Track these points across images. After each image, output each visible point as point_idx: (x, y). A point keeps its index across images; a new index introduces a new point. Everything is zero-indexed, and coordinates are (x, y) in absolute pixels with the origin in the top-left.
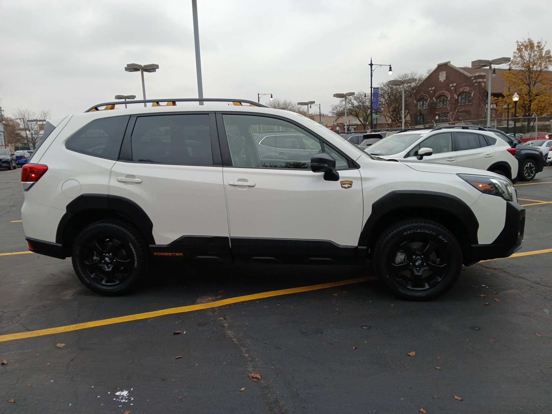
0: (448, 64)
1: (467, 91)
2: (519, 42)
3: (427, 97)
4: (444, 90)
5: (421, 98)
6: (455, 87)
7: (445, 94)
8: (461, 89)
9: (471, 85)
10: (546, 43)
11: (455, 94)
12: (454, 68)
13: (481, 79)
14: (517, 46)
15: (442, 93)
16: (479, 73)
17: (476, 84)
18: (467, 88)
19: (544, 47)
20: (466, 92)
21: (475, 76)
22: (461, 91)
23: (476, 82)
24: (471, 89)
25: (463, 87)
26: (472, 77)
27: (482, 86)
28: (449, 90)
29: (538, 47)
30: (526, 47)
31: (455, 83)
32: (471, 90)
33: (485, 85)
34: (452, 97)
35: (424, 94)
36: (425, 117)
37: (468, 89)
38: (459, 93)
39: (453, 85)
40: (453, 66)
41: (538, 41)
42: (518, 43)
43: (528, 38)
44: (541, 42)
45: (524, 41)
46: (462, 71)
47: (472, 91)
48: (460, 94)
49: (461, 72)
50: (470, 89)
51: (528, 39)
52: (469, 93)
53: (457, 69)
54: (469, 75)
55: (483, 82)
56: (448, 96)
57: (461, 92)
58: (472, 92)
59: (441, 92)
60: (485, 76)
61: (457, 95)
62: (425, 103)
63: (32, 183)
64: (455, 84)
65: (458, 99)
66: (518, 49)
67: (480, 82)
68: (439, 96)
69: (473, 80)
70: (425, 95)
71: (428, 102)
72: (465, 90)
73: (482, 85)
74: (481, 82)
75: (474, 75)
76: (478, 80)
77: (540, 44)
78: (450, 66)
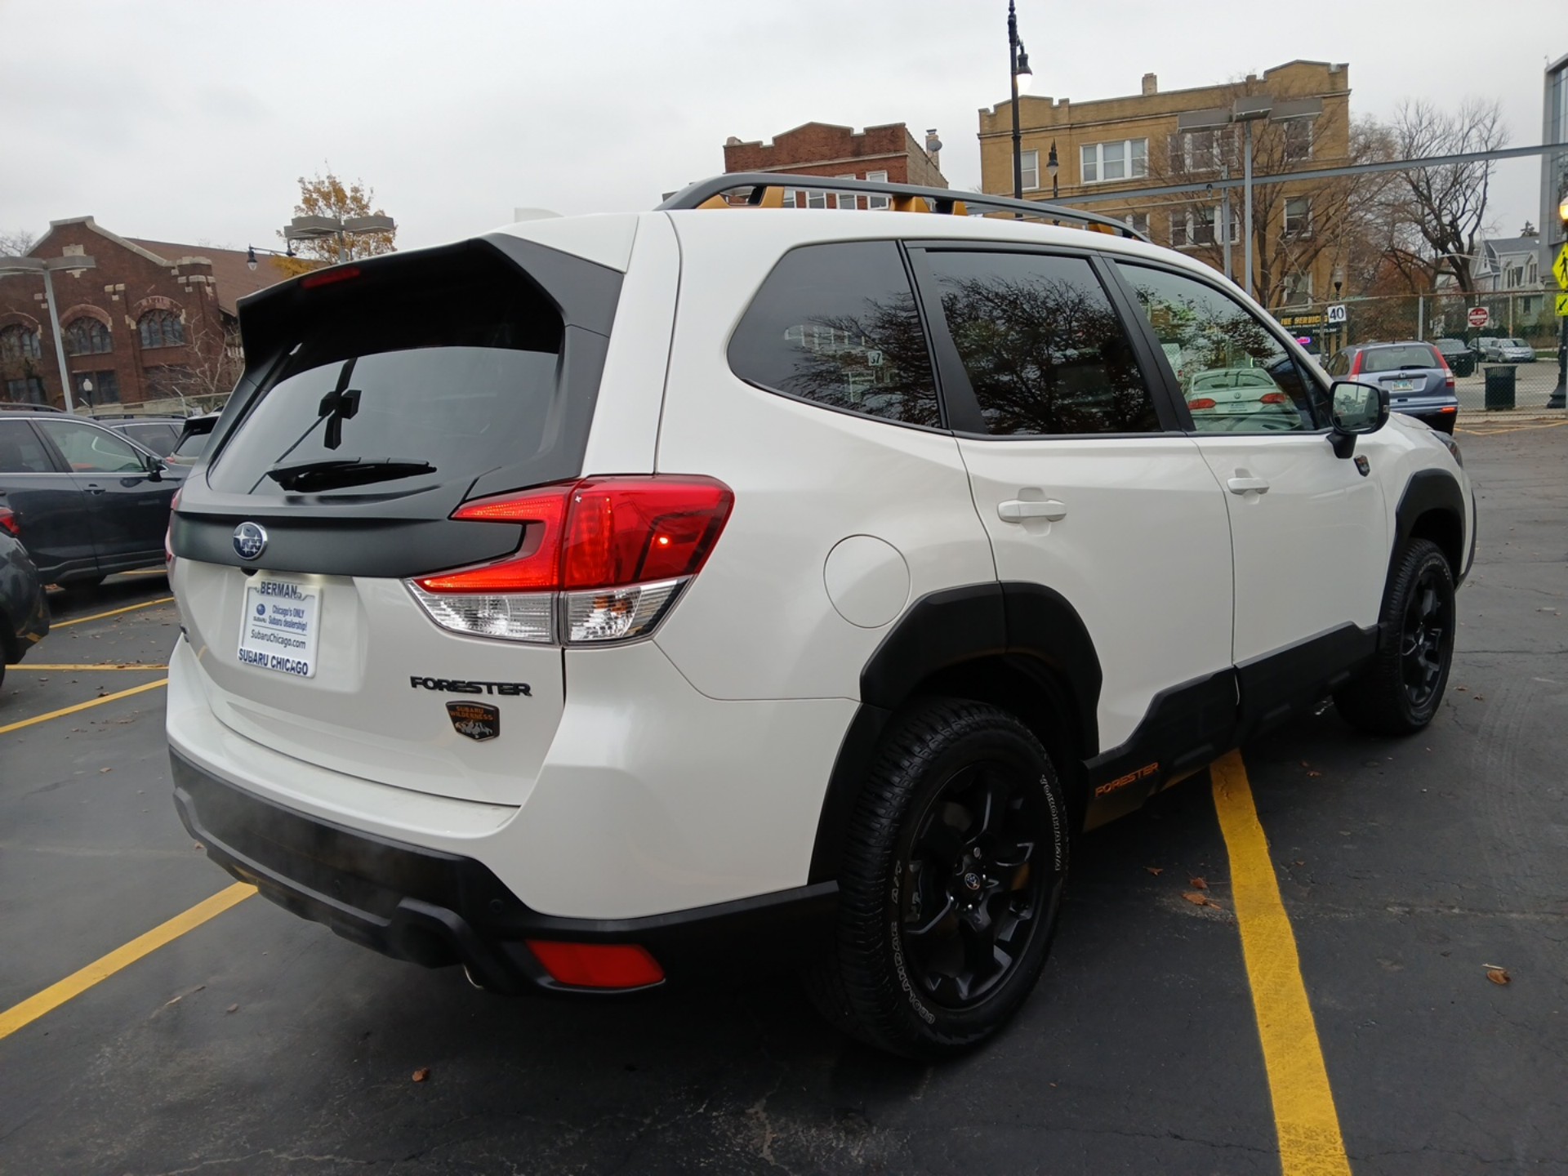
0: (89, 225)
1: (164, 308)
2: (306, 180)
3: (31, 321)
4: (88, 303)
5: (10, 324)
6: (125, 295)
7: (93, 315)
8: (144, 302)
9: (174, 290)
10: (372, 192)
11: (126, 316)
12: (110, 238)
13: (201, 276)
14: (301, 190)
15: (82, 310)
16: (191, 258)
17: (189, 289)
18: (162, 299)
19: (369, 201)
20: (161, 311)
21: (181, 267)
22: (145, 307)
23: (188, 284)
24: (175, 302)
25: (148, 295)
26: (174, 268)
27: (207, 294)
28: (105, 302)
29: (355, 199)
30: (326, 196)
31: (121, 283)
32: (176, 306)
33: (215, 292)
34: (119, 323)
35: (17, 311)
36: (45, 382)
37: (165, 302)
38: (140, 312)
39: (114, 288)
40: (105, 231)
41: (352, 186)
42: (304, 183)
43: (328, 174)
44: (360, 188)
45: (317, 181)
46: (136, 248)
47: (180, 310)
48: (144, 315)
49: (134, 251)
50: (172, 303)
51: (328, 177)
52: (172, 315)
53: (120, 242)
54: (164, 262)
55: (209, 285)
56: (103, 321)
57: (147, 310)
58: (181, 312)
59: (78, 307)
60: (209, 266)
61: (134, 319)
62: (28, 343)
63: (673, 582)
64: (121, 287)
65: (139, 332)
66: (306, 201)
67: (199, 285)
68: (72, 319)
69: (176, 277)
70: (24, 317)
71: (39, 337)
72: (158, 306)
73: (205, 291)
74: (203, 282)
75: (179, 262)
76: (191, 277)
77: (358, 195)
78: (93, 230)
